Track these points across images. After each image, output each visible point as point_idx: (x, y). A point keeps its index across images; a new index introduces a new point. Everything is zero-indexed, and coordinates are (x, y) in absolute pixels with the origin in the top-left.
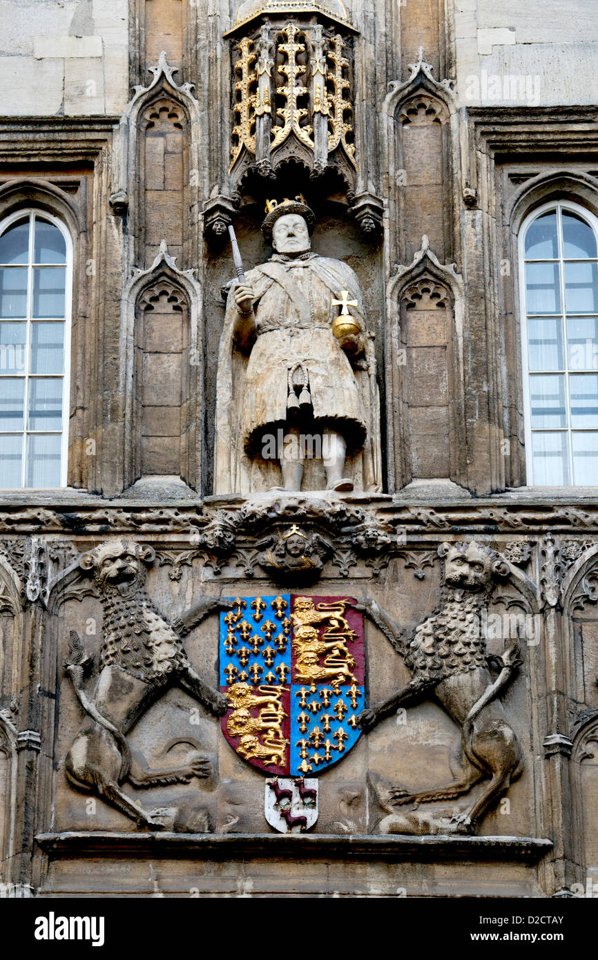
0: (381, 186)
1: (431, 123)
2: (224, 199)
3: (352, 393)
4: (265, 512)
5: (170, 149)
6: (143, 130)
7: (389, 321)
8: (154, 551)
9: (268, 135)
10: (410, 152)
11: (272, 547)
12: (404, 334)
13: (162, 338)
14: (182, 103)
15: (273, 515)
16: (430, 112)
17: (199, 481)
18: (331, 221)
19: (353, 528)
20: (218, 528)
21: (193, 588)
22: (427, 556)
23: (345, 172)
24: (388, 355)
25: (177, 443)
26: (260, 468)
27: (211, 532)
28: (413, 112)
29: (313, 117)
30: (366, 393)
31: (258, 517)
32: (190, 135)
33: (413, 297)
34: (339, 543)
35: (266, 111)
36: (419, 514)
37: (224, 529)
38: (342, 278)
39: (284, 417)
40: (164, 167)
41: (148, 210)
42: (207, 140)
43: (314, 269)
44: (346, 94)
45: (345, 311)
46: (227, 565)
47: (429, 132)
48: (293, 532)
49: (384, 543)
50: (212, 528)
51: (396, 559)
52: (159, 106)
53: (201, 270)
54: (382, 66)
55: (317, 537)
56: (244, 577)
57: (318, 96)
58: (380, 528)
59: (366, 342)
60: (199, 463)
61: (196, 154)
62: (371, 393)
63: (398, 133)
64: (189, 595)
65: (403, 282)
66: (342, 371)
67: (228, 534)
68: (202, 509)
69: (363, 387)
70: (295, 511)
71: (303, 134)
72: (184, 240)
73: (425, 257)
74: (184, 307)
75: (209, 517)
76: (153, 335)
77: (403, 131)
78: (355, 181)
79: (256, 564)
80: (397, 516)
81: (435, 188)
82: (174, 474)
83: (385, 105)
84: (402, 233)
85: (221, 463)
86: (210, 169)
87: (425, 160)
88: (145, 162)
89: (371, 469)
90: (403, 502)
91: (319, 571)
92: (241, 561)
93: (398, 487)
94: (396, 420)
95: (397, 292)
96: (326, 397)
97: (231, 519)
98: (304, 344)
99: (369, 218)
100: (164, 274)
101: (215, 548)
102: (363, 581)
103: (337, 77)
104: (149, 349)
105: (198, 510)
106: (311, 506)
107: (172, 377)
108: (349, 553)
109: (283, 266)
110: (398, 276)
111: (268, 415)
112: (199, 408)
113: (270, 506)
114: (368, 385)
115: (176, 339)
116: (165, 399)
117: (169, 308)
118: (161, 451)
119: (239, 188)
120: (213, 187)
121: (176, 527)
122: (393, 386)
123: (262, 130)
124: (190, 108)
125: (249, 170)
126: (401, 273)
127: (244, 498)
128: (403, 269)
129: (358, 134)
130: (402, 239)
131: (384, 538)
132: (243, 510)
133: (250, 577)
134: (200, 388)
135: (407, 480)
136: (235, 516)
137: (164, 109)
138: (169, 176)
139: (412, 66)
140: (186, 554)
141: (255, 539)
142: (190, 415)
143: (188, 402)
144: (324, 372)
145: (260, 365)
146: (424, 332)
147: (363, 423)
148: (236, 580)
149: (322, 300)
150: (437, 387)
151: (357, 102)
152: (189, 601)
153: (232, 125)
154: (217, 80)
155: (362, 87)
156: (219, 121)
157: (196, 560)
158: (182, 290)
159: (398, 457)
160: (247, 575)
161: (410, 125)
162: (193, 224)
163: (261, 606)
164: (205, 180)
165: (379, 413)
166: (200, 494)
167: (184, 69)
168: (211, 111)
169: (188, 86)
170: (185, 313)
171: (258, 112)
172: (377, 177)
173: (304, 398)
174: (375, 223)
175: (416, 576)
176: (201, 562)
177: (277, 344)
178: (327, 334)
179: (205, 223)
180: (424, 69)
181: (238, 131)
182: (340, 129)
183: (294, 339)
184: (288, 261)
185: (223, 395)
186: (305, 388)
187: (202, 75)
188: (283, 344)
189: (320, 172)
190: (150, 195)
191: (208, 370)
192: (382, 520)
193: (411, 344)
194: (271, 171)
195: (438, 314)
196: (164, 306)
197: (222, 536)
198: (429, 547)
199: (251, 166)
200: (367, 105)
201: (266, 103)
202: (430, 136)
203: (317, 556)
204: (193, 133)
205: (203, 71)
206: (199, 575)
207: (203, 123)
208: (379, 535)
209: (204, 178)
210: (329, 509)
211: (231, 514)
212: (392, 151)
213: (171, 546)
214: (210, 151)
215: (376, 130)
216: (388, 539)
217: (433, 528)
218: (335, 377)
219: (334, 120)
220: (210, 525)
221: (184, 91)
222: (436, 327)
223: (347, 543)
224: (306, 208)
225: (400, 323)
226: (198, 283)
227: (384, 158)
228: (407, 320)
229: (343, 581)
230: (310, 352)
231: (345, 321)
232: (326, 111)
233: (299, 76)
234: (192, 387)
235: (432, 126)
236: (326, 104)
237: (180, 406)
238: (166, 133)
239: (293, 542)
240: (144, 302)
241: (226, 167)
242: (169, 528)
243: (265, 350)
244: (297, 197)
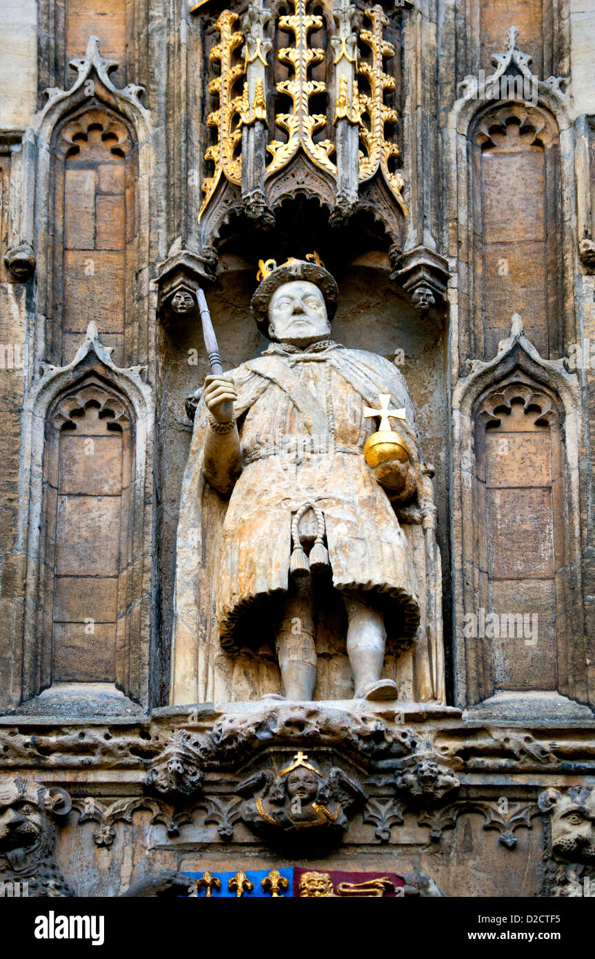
0: (446, 238)
1: (528, 147)
2: (191, 258)
3: (396, 549)
4: (252, 729)
5: (104, 188)
6: (61, 157)
7: (457, 445)
8: (70, 799)
9: (262, 153)
10: (493, 193)
11: (264, 790)
12: (482, 467)
13: (89, 472)
14: (124, 115)
15: (265, 735)
16: (527, 130)
17: (145, 688)
18: (363, 300)
19: (398, 761)
20: (174, 758)
21: (133, 858)
22: (520, 812)
23: (386, 217)
24: (456, 496)
25: (111, 633)
26: (246, 674)
27: (164, 765)
28: (498, 130)
29: (336, 126)
30: (420, 557)
31: (240, 739)
32: (137, 164)
33: (496, 411)
34: (374, 786)
35: (259, 116)
36: (507, 740)
37: (185, 760)
38: (381, 379)
39: (284, 585)
40: (95, 215)
41: (68, 279)
42: (163, 170)
43: (335, 363)
44: (390, 97)
45: (385, 424)
46: (189, 822)
47: (524, 161)
48: (297, 764)
49: (448, 786)
50: (166, 759)
51: (468, 816)
52: (87, 121)
53: (153, 367)
54: (449, 58)
55: (338, 773)
56: (218, 841)
57: (343, 93)
58: (441, 762)
59: (419, 478)
60: (146, 659)
61: (146, 192)
62: (428, 557)
63: (474, 161)
64: (126, 871)
65: (481, 386)
66: (378, 517)
67: (191, 769)
68: (148, 728)
69: (415, 549)
70: (301, 730)
71: (319, 154)
72: (125, 325)
73: (517, 346)
74: (125, 425)
75: (161, 741)
76: (75, 468)
77: (481, 159)
78: (403, 232)
79: (237, 821)
80: (469, 743)
81: (533, 247)
82: (106, 681)
83: (453, 117)
84: (479, 313)
85: (182, 664)
86: (168, 213)
87: (518, 203)
88: (64, 206)
89: (428, 675)
90: (479, 722)
91: (340, 831)
92: (213, 815)
93: (472, 701)
94: (468, 597)
95: (469, 401)
96: (353, 554)
97: (196, 744)
98: (318, 476)
99: (425, 286)
100: (92, 373)
101: (171, 792)
102: (413, 850)
103: (374, 71)
104: (67, 489)
105: (144, 732)
106: (327, 720)
107: (104, 531)
108: (390, 803)
109: (285, 360)
110: (471, 376)
111: (259, 582)
112: (147, 576)
113: (259, 721)
114: (422, 546)
115: (112, 475)
116: (93, 566)
117: (102, 427)
118: (85, 645)
119: (216, 242)
120: (173, 241)
121: (106, 759)
122: (463, 544)
123: (252, 146)
124: (136, 123)
125: (232, 215)
126: (477, 370)
127: (217, 711)
128: (479, 366)
129: (408, 159)
130: (479, 322)
131: (449, 778)
132: (216, 730)
133: (226, 841)
134: (149, 545)
135: (486, 691)
136: (203, 739)
137: (95, 127)
138: (102, 229)
139: (498, 57)
140: (123, 804)
141: (236, 779)
142: (133, 587)
143: (130, 568)
144: (350, 517)
145: (247, 508)
146: (515, 466)
147: (414, 597)
148: (204, 847)
149: (347, 409)
150: (536, 549)
151: (407, 111)
152: (125, 880)
153: (204, 147)
154: (180, 77)
155: (416, 85)
156: (183, 139)
157: (138, 815)
158: (122, 398)
159: (472, 654)
160: (223, 837)
161: (494, 150)
162: (140, 298)
163: (245, 886)
164: (160, 231)
165: (440, 588)
166: (146, 707)
167: (129, 65)
168: (171, 125)
169: (134, 88)
170: (126, 434)
171: (245, 119)
172: (439, 225)
173: (318, 555)
174: (436, 295)
175: (503, 843)
176: (148, 817)
177: (273, 476)
178: (356, 463)
179: (160, 297)
180: (518, 60)
181: (214, 154)
182: (379, 149)
183: (302, 469)
184: (292, 352)
185: (187, 560)
186: (319, 540)
187: (156, 70)
188: (285, 475)
189: (345, 211)
190: (71, 258)
191: (164, 527)
192: (444, 749)
193: (492, 483)
194: (266, 209)
195: (537, 437)
196: (93, 423)
197: (181, 771)
198: (524, 796)
199: (234, 206)
200: (424, 117)
201: (258, 105)
202: (526, 167)
203: (338, 806)
204: (141, 160)
205: (158, 65)
206: (143, 838)
207: (157, 145)
208: (440, 773)
209: (159, 227)
210: (357, 727)
211: (196, 737)
212: (463, 186)
213: (98, 790)
214: (168, 186)
215: (438, 155)
216: (456, 781)
217: (530, 764)
218: (368, 525)
219: (369, 135)
220: (162, 755)
221: (128, 95)
222: (533, 458)
223: (388, 785)
224: (324, 272)
225: (475, 449)
226: (148, 387)
227: (451, 197)
228: (486, 447)
229: (381, 850)
230: (328, 486)
231: (386, 439)
232: (357, 118)
233: (313, 64)
234: (135, 544)
235: (530, 152)
236: (357, 107)
237: (117, 577)
238: (99, 164)
239: (297, 779)
240: (60, 416)
241: (194, 210)
242: (95, 759)
243: (254, 485)
244: (308, 256)
